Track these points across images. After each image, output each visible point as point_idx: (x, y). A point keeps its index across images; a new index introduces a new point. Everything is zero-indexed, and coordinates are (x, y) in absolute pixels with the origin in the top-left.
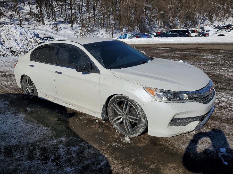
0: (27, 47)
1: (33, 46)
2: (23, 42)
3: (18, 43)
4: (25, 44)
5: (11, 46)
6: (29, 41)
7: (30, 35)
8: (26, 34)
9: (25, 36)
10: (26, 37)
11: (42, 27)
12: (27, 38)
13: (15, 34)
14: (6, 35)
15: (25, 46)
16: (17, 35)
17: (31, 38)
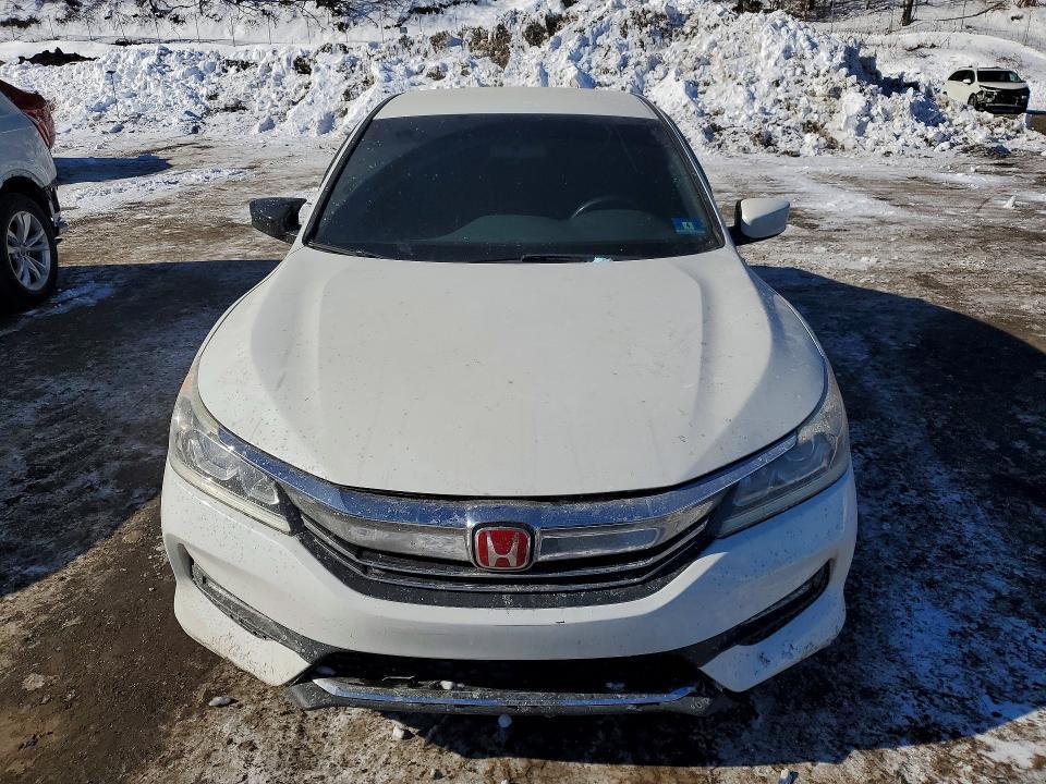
0: (783, 113)
1: (811, 110)
2: (779, 89)
3: (755, 95)
4: (780, 101)
5: (724, 104)
6: (805, 88)
7: (825, 59)
8: (808, 54)
9: (803, 62)
10: (799, 70)
11: (1013, 18)
12: (803, 73)
13: (763, 53)
14: (727, 55)
15: (773, 111)
16: (768, 56)
17: (822, 72)
